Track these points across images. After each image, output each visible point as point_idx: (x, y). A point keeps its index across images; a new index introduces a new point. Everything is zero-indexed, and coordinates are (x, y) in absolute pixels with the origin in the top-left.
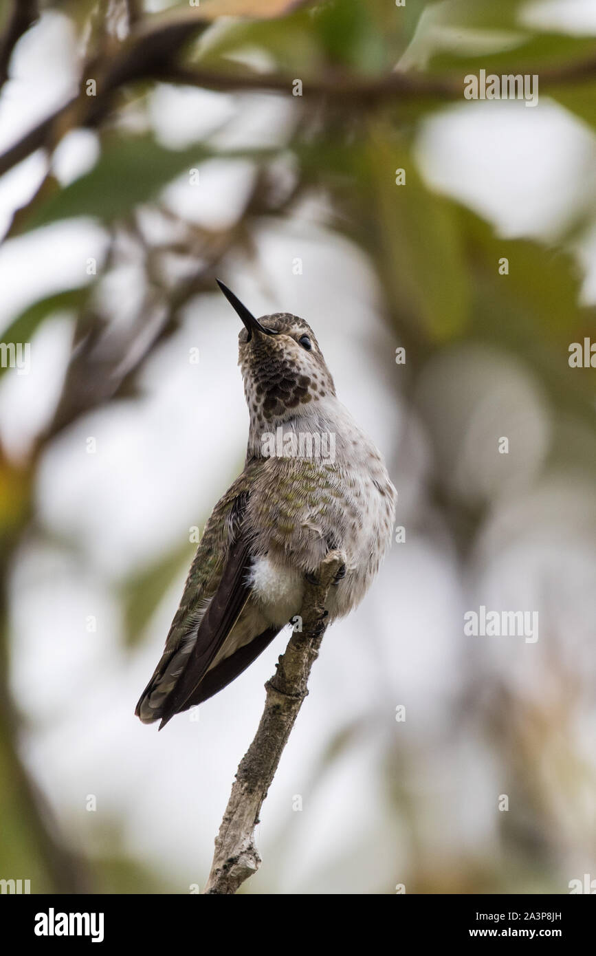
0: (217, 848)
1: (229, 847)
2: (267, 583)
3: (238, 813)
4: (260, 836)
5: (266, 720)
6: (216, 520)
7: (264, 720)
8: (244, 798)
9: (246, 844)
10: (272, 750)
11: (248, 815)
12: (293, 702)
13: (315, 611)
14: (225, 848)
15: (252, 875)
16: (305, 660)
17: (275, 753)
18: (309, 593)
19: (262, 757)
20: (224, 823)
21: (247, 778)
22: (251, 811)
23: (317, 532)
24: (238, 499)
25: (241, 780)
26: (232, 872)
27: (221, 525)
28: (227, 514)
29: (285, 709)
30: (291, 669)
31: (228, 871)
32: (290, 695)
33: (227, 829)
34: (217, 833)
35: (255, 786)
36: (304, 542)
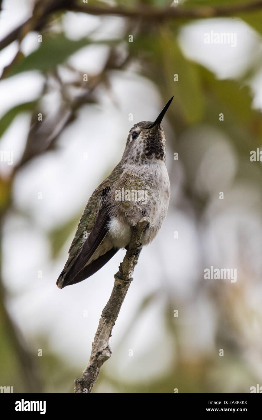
0: (93, 347)
1: (98, 347)
2: (116, 230)
3: (102, 332)
4: (112, 342)
5: (114, 291)
6: (94, 199)
7: (114, 292)
8: (105, 325)
9: (106, 346)
10: (117, 304)
11: (106, 333)
12: (126, 283)
13: (136, 243)
14: (97, 347)
15: (108, 359)
16: (132, 265)
17: (118, 305)
18: (133, 236)
19: (113, 307)
20: (96, 336)
21: (106, 317)
22: (108, 331)
23: (139, 209)
24: (105, 190)
25: (103, 318)
26: (100, 358)
27: (96, 201)
28: (99, 196)
29: (123, 286)
30: (125, 269)
31: (98, 357)
32: (125, 280)
33: (97, 339)
34: (93, 341)
35: (109, 320)
36: (134, 213)
